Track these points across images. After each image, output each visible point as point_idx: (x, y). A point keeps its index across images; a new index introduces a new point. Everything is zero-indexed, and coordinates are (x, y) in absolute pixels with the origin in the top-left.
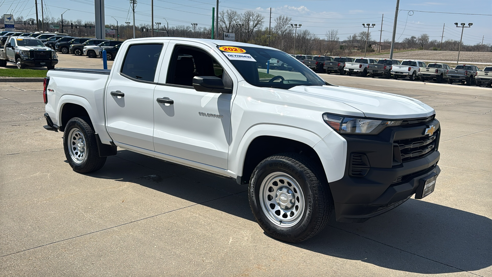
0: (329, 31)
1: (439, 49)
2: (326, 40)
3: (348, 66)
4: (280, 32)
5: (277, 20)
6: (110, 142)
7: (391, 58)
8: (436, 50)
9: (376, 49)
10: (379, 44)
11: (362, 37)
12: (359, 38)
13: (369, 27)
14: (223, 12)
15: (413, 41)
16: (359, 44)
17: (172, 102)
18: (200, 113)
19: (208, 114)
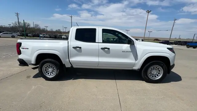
3: (63, 37)
6: (71, 66)
13: (66, 28)
17: (109, 49)
18: (123, 52)
19: (126, 52)
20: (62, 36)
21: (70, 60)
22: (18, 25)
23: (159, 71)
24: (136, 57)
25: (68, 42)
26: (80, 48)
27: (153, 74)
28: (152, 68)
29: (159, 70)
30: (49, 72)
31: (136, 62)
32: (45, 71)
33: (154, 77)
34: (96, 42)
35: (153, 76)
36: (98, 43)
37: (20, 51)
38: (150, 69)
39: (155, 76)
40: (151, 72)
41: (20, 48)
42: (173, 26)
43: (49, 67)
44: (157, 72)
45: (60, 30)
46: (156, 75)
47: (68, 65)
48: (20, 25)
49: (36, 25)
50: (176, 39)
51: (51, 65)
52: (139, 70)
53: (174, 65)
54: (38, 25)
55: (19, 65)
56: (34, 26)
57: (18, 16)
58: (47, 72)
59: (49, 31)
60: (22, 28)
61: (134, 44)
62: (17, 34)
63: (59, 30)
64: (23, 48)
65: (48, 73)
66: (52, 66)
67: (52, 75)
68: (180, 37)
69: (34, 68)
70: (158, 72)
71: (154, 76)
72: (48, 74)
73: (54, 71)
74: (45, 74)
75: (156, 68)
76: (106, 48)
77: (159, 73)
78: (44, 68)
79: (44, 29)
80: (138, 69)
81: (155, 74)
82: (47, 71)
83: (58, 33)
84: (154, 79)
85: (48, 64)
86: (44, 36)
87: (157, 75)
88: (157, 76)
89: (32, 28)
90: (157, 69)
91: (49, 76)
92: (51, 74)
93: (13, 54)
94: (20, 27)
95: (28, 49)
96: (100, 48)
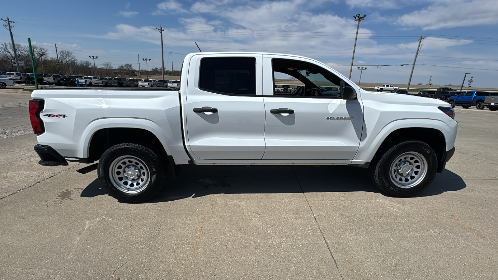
0: (105, 63)
1: (172, 75)
2: (104, 68)
4: (64, 62)
5: (60, 53)
6: (188, 161)
7: (164, 79)
8: (171, 75)
9: (137, 74)
10: (139, 71)
11: (127, 67)
12: (125, 68)
13: (147, 61)
14: (5, 44)
15: (156, 70)
16: (126, 71)
17: (291, 112)
18: (328, 119)
19: (338, 119)
20: (137, 81)
21: (186, 144)
22: (12, 53)
23: (418, 167)
24: (361, 133)
25: (180, 94)
26: (215, 111)
27: (401, 175)
28: (403, 158)
29: (417, 164)
30: (127, 178)
31: (363, 144)
32: (117, 177)
33: (403, 182)
34: (257, 94)
35: (401, 180)
36: (263, 96)
37: (42, 122)
38: (397, 162)
39: (407, 180)
40: (398, 170)
41: (41, 115)
42: (417, 54)
43: (128, 167)
44: (412, 170)
45: (130, 66)
46: (409, 178)
47: (181, 160)
48: (18, 53)
49: (62, 52)
50: (420, 86)
51: (134, 161)
52: (369, 165)
53: (453, 150)
54: (68, 54)
55: (40, 163)
56: (59, 56)
57: (10, 27)
58: (121, 179)
59: (101, 69)
60: (23, 62)
61: (356, 98)
62: (12, 77)
63: (127, 65)
64: (49, 116)
65: (123, 181)
66: (138, 164)
67: (135, 186)
68: (431, 82)
69: (83, 171)
70: (415, 170)
71: (404, 179)
72: (126, 183)
73: (142, 176)
74: (115, 185)
75: (412, 158)
76: (285, 111)
77: (416, 173)
78: (113, 169)
79: (87, 63)
80: (367, 163)
81: (408, 174)
82: (121, 176)
83: (127, 74)
84: (402, 187)
85: (126, 158)
86: (88, 83)
87: (412, 178)
88: (410, 180)
89: (51, 61)
90: (412, 161)
91: (128, 189)
92: (132, 185)
93: (9, 132)
94: (18, 57)
95: (64, 116)
96: (268, 111)
